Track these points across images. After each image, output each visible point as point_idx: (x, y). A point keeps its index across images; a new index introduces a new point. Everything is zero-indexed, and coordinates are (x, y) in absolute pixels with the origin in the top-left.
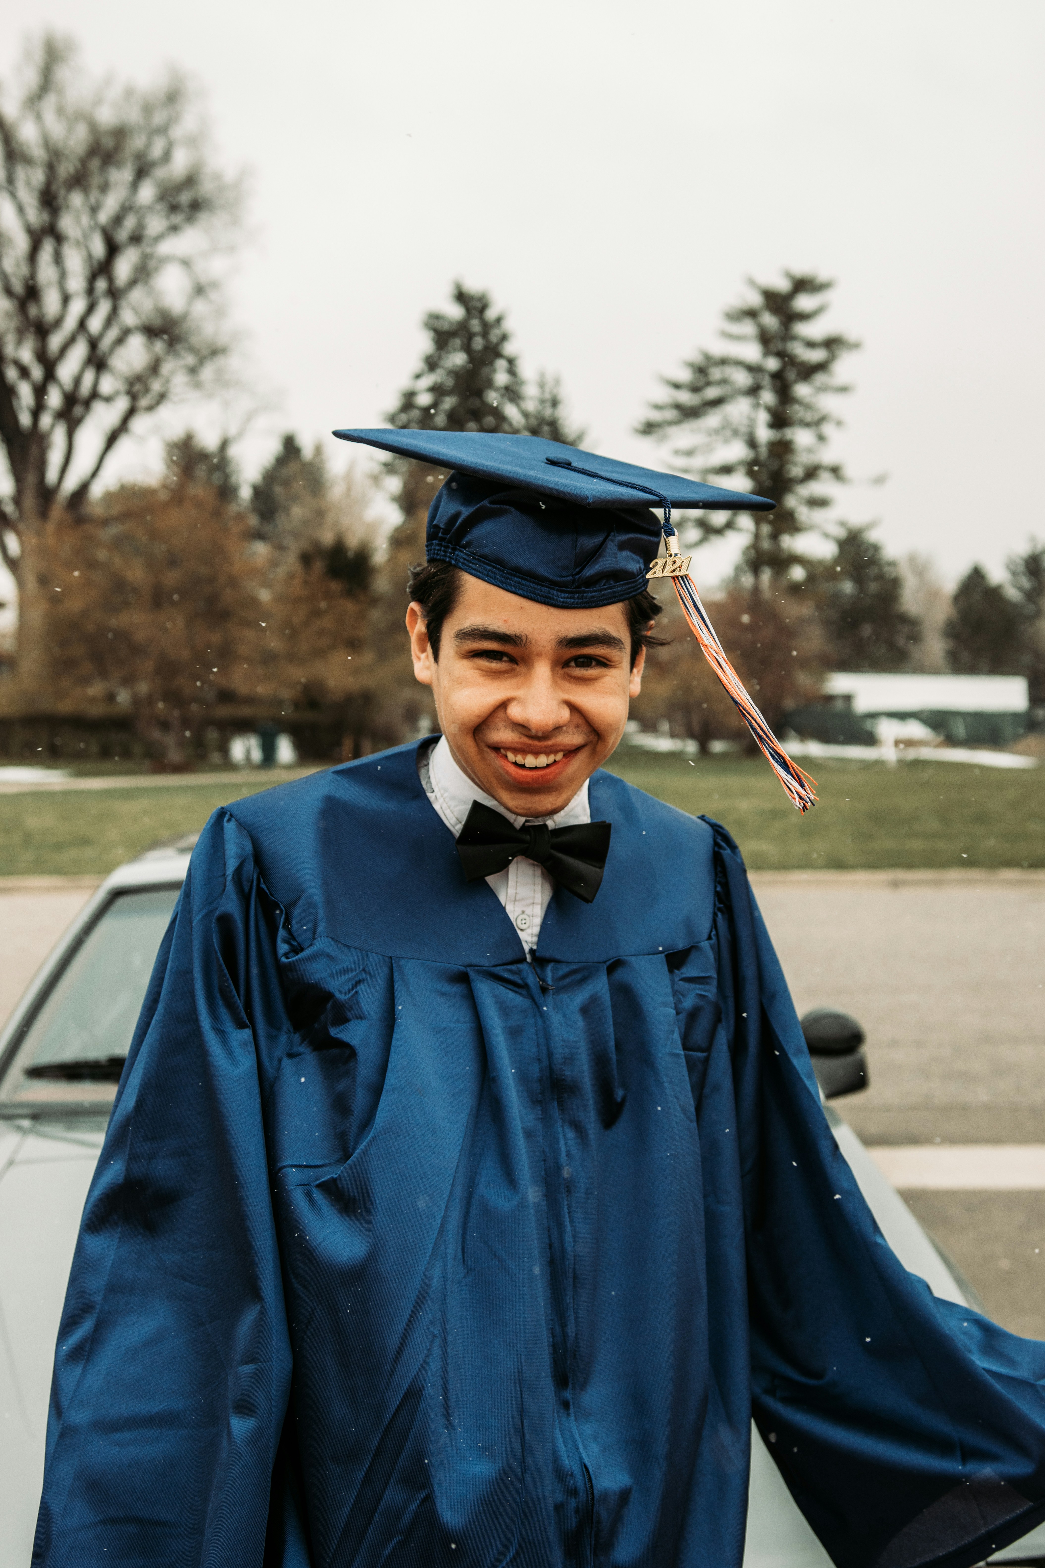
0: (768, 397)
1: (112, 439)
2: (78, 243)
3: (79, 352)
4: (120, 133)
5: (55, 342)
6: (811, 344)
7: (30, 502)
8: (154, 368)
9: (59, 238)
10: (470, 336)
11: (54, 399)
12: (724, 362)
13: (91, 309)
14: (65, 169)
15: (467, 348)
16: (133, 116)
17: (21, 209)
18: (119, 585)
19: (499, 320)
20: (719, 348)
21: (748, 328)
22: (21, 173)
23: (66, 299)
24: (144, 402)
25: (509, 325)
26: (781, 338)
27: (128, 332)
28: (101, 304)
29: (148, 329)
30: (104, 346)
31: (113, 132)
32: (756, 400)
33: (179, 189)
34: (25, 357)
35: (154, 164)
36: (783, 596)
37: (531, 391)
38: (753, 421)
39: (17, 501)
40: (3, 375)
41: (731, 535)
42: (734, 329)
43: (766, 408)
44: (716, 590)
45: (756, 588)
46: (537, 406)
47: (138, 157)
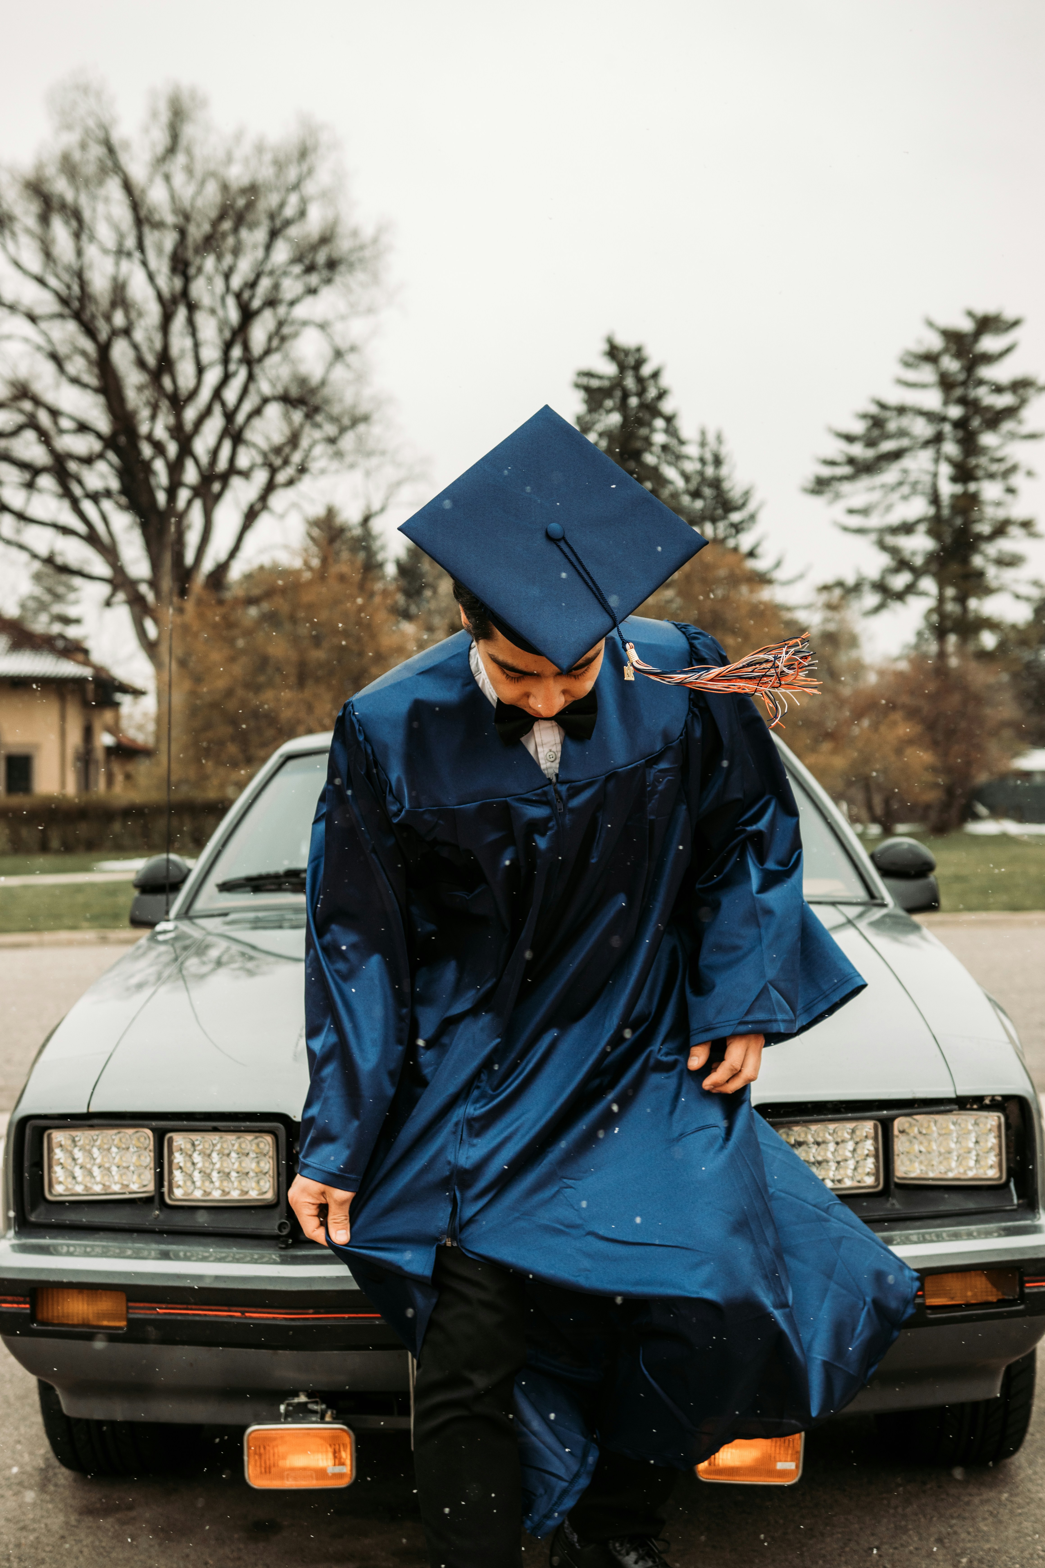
0: (950, 448)
1: (251, 516)
2: (213, 311)
3: (215, 424)
4: (252, 190)
5: (190, 414)
6: (999, 389)
7: (167, 583)
8: (294, 440)
9: (192, 307)
10: (626, 395)
11: (191, 475)
12: (901, 410)
13: (226, 378)
14: (197, 232)
15: (623, 407)
16: (266, 173)
17: (151, 277)
18: (263, 663)
19: (655, 375)
20: (895, 396)
21: (927, 374)
22: (151, 238)
23: (200, 370)
24: (282, 477)
25: (665, 381)
26: (964, 383)
27: (265, 401)
28: (234, 374)
29: (285, 399)
30: (240, 418)
31: (244, 191)
32: (938, 452)
33: (314, 248)
34: (160, 432)
35: (288, 223)
36: (973, 665)
37: (692, 450)
38: (935, 475)
39: (153, 584)
40: (138, 452)
41: (912, 600)
42: (911, 375)
43: (949, 460)
44: (897, 659)
45: (942, 655)
46: (698, 466)
47: (272, 217)
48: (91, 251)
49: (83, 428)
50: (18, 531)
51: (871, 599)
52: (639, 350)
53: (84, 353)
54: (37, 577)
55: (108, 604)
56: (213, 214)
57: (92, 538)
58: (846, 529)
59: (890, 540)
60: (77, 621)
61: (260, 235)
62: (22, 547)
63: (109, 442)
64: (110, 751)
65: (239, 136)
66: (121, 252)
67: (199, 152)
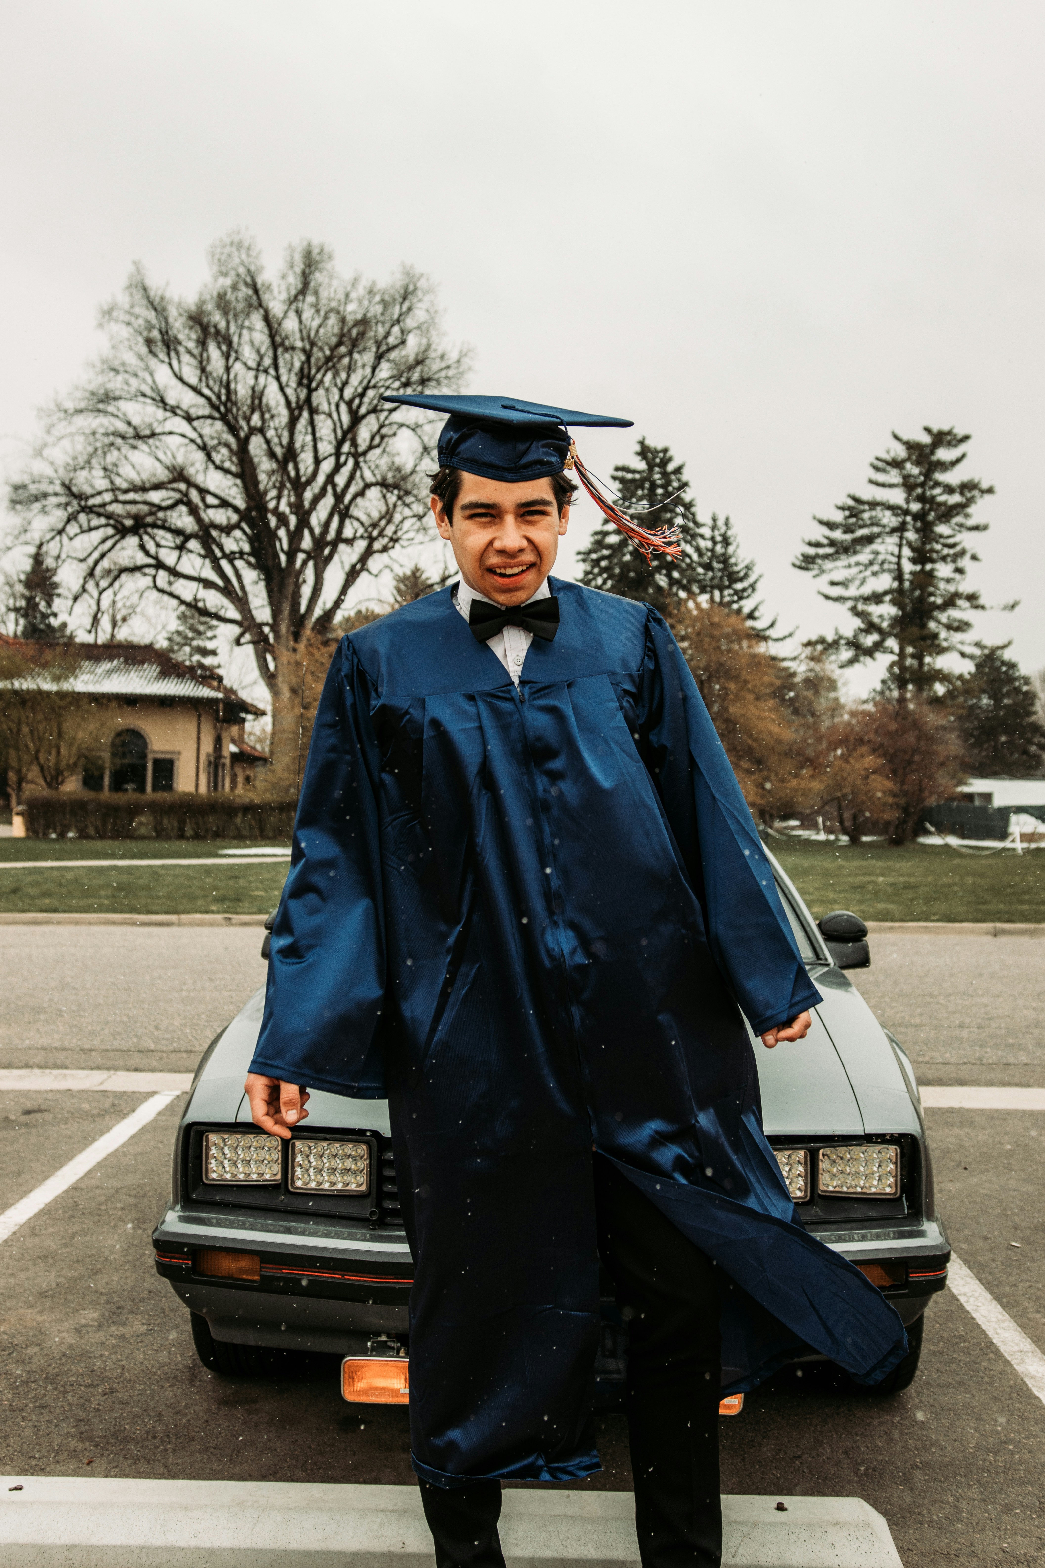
0: (911, 535)
1: (352, 575)
2: (329, 415)
3: (328, 502)
4: (364, 322)
6: (949, 490)
7: (284, 627)
8: (388, 516)
9: (313, 411)
10: (654, 486)
11: (307, 543)
12: (873, 505)
13: (338, 467)
14: (318, 355)
15: (651, 497)
16: (376, 310)
17: (282, 389)
19: (678, 471)
20: (869, 493)
21: (894, 476)
22: (284, 358)
23: (318, 462)
24: (377, 546)
25: (686, 475)
26: (922, 485)
27: (368, 486)
28: (345, 463)
29: (383, 484)
30: (348, 498)
31: (357, 323)
32: (901, 538)
33: (411, 368)
34: (284, 507)
35: (390, 349)
36: (926, 708)
37: (706, 531)
38: (899, 557)
39: (274, 627)
40: (267, 524)
41: (878, 655)
42: (881, 477)
43: (909, 544)
44: (865, 702)
45: (902, 700)
46: (709, 544)
47: (378, 344)
48: (238, 367)
49: (224, 504)
50: (170, 583)
51: (846, 654)
52: (665, 451)
53: (227, 445)
54: (183, 617)
55: (238, 642)
56: (334, 340)
57: (227, 591)
58: (827, 597)
59: (860, 607)
60: (214, 653)
61: (368, 357)
62: (171, 594)
63: (244, 516)
64: (233, 756)
65: (355, 281)
66: (259, 369)
67: (324, 294)
